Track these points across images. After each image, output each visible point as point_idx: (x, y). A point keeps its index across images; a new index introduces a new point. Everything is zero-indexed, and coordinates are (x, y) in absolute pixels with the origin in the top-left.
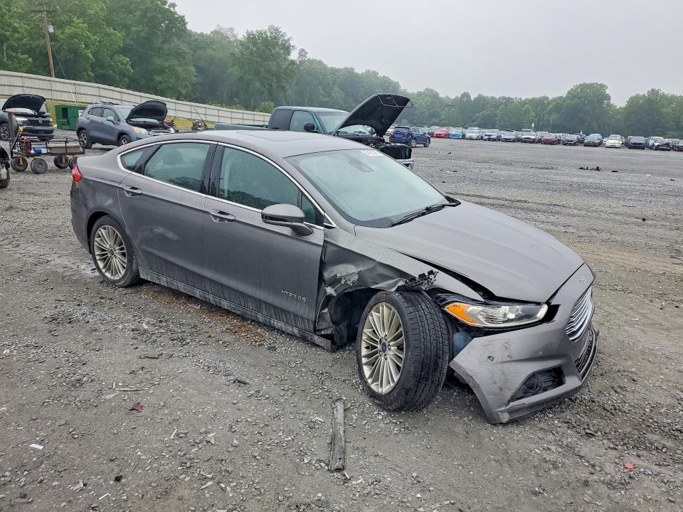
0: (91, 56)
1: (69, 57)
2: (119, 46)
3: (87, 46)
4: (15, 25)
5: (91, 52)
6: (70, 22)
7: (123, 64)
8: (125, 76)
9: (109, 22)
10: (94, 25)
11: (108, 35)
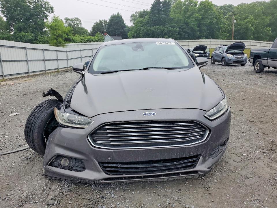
0: (253, 30)
1: (244, 31)
2: (267, 23)
3: (252, 25)
4: (225, 22)
5: (254, 28)
6: (247, 17)
7: (267, 31)
8: (268, 35)
9: (264, 14)
10: (257, 16)
11: (263, 19)
